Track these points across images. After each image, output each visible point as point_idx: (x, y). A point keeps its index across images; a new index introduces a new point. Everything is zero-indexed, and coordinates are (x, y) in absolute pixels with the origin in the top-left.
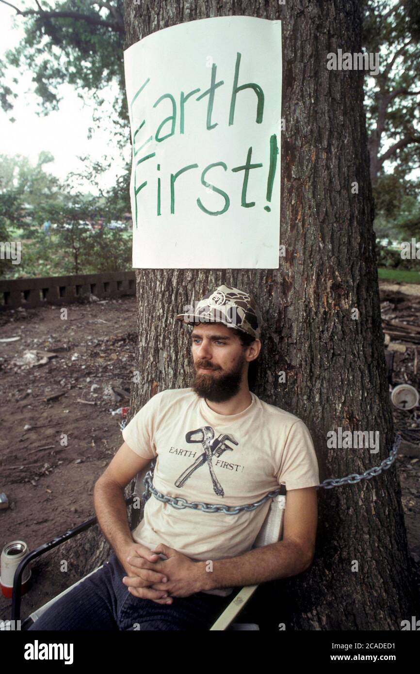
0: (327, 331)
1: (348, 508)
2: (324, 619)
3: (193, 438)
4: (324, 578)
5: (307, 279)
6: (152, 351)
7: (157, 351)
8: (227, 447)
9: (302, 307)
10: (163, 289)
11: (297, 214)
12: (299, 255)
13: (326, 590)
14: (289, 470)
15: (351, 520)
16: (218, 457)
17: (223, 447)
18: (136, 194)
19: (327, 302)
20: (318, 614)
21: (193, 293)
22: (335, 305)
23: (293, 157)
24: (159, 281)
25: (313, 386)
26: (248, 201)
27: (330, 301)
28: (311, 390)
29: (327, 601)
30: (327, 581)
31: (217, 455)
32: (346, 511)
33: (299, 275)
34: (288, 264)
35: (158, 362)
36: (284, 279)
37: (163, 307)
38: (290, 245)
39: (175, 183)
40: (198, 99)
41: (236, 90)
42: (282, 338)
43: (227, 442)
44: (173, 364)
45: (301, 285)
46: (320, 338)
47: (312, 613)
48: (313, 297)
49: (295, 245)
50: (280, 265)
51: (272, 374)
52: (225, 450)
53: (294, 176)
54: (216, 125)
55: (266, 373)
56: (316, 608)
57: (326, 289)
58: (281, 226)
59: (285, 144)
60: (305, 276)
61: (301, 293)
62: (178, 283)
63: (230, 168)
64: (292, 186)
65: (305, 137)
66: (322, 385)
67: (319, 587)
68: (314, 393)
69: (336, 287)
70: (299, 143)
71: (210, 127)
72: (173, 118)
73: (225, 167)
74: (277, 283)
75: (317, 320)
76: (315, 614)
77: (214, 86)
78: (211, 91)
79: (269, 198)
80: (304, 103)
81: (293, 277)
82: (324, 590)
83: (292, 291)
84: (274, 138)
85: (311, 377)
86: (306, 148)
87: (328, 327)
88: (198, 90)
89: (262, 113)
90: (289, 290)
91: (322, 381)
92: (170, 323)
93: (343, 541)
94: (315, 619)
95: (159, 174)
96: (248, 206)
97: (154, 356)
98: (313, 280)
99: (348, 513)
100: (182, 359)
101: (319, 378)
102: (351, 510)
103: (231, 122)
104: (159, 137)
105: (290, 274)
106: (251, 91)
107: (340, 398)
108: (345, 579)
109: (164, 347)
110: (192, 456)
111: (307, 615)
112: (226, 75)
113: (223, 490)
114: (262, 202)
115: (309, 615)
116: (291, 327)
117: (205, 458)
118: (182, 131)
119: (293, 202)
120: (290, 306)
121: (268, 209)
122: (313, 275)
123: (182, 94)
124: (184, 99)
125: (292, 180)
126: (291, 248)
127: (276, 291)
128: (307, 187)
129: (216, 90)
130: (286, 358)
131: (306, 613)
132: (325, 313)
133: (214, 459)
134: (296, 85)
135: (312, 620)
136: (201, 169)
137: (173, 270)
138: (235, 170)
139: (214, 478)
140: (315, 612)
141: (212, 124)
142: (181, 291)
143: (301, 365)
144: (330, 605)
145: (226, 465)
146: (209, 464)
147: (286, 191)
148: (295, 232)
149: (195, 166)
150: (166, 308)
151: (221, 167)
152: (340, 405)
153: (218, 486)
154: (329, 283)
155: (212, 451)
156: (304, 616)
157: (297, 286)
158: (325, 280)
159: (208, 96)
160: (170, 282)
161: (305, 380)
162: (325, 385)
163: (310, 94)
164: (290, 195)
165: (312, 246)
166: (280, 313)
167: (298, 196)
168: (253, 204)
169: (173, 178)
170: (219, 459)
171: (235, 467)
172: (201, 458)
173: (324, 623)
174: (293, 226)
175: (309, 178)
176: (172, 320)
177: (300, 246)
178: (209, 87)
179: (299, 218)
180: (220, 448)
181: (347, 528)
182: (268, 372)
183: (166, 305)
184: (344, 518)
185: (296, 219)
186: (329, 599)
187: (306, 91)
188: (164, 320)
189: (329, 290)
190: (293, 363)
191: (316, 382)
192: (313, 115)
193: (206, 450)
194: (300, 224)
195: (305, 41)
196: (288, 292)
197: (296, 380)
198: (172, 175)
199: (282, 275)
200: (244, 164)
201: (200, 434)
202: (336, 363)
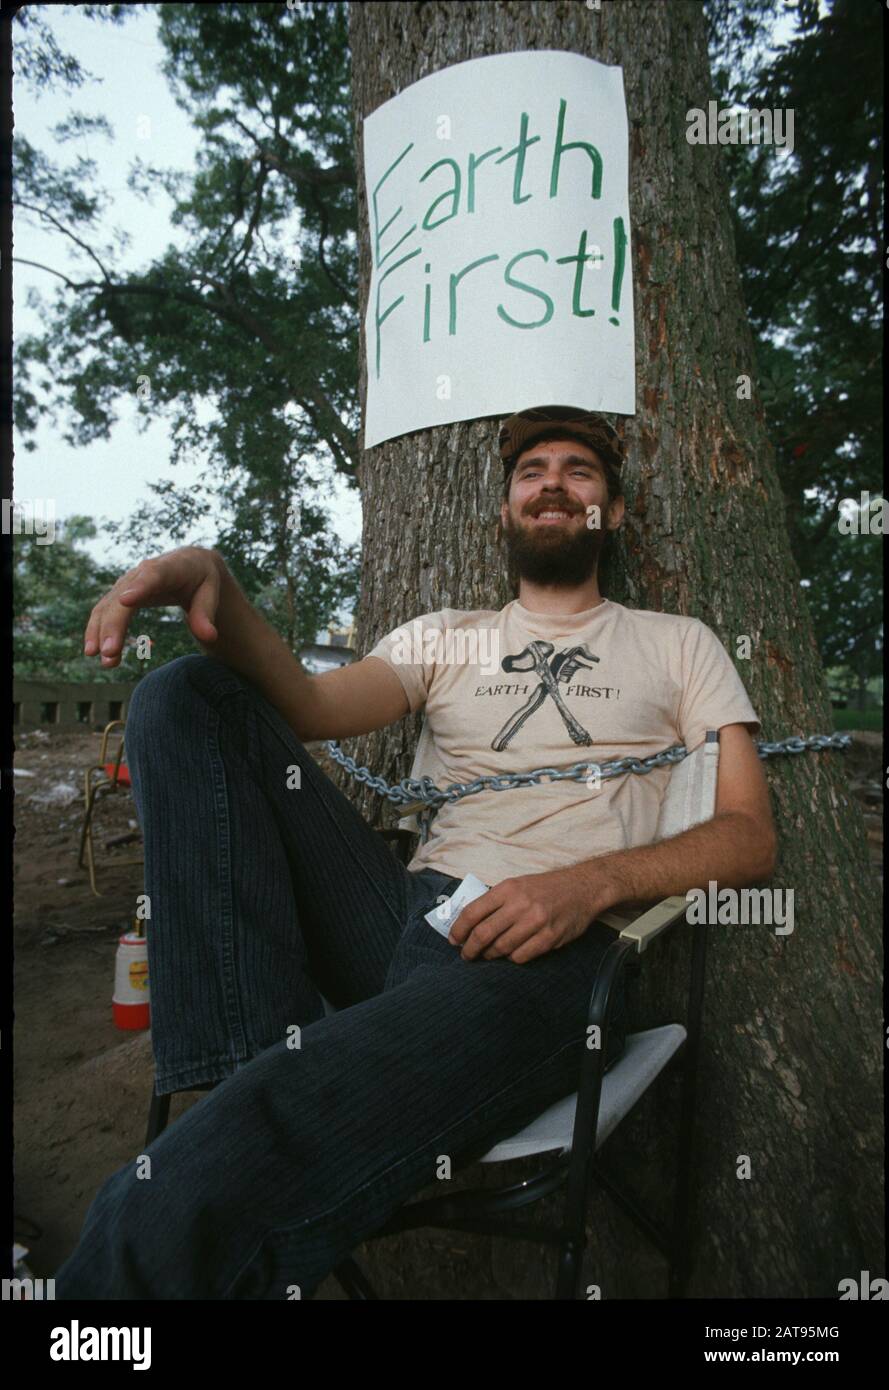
0: (723, 514)
1: (795, 817)
2: (780, 1030)
3: (516, 664)
4: (769, 950)
5: (683, 431)
6: (408, 571)
7: (415, 570)
8: (580, 665)
9: (679, 475)
10: (431, 460)
11: (658, 335)
12: (669, 396)
13: (776, 974)
14: (700, 699)
15: (802, 840)
16: (568, 681)
17: (573, 664)
18: (379, 323)
19: (718, 470)
20: (766, 1022)
21: (489, 459)
22: (730, 477)
23: (649, 253)
24: (423, 451)
25: (711, 600)
26: (583, 308)
27: (722, 469)
28: (706, 607)
29: (779, 995)
30: (775, 955)
31: (565, 678)
32: (793, 821)
33: (669, 426)
34: (649, 411)
35: (418, 591)
36: (644, 434)
37: (430, 492)
38: (650, 381)
39: (457, 288)
40: (499, 162)
41: (560, 149)
42: (647, 527)
43: (579, 658)
44: (450, 585)
45: (674, 442)
46: (713, 525)
47: (754, 1024)
48: (694, 458)
49: (659, 380)
50: (637, 411)
51: (635, 584)
52: (576, 668)
53: (651, 279)
54: (529, 196)
55: (624, 582)
56: (761, 1010)
57: (713, 449)
58: (636, 351)
59: (635, 233)
60: (679, 426)
61: (673, 453)
62: (460, 446)
63: (552, 258)
64: (649, 295)
65: (665, 225)
66: (723, 600)
67: (762, 969)
68: (712, 612)
69: (728, 450)
70: (655, 235)
71: (518, 200)
72: (456, 192)
73: (545, 257)
74: (633, 438)
75: (704, 494)
76: (760, 1024)
77: (525, 143)
78: (521, 151)
79: (616, 305)
80: (661, 180)
81: (659, 430)
82: (772, 975)
83: (659, 451)
84: (619, 223)
85: (705, 587)
86: (667, 242)
87: (722, 509)
88: (499, 149)
89: (600, 186)
90: (654, 451)
91: (724, 593)
92: (445, 514)
93: (793, 879)
94: (762, 1034)
95: (428, 279)
96: (583, 314)
97: (410, 580)
98: (692, 433)
99: (795, 826)
100: (468, 571)
101: (718, 589)
102: (799, 821)
103: (553, 192)
104: (429, 223)
105: (654, 425)
106: (582, 151)
107: (756, 623)
108: (806, 953)
109: (432, 559)
110: (521, 692)
111: (746, 1030)
112: (544, 127)
113: (587, 734)
114: (605, 310)
115: (749, 1027)
116: (661, 509)
117: (545, 689)
118: (471, 208)
119: (652, 317)
120: (657, 475)
121: (615, 321)
122: (691, 426)
123: (472, 156)
124: (473, 164)
125: (649, 286)
126: (653, 386)
127: (633, 450)
128: (673, 296)
129: (529, 149)
130: (657, 559)
131: (742, 1022)
132: (717, 486)
133: (562, 687)
134: (650, 156)
135: (757, 1036)
136: (504, 262)
137: (450, 426)
138: (561, 261)
139: (568, 717)
140: (759, 1021)
141: (523, 195)
142: (466, 456)
143: (685, 568)
144: (786, 1002)
145: (585, 691)
146: (553, 697)
147: (640, 299)
148: (657, 361)
149: (495, 257)
150: (435, 494)
151: (539, 258)
152: (758, 634)
153: (578, 728)
154: (718, 442)
155: (555, 675)
156: (738, 1030)
157: (665, 443)
158: (710, 436)
159: (515, 157)
160: (444, 446)
161: (694, 591)
162: (728, 600)
163: (668, 168)
164: (648, 306)
165: (687, 383)
166: (641, 486)
167: (659, 310)
168: (591, 313)
169: (454, 280)
170: (570, 684)
171: (604, 693)
172: (539, 691)
173: (782, 1039)
174: (654, 353)
175: (676, 282)
176: (448, 509)
177: (666, 384)
178: (517, 143)
179: (662, 341)
180: (567, 665)
181: (797, 855)
182: (629, 580)
183: (436, 488)
184: (789, 835)
185: (658, 342)
186: (784, 990)
187: (662, 164)
188: (431, 514)
189: (717, 452)
190: (670, 567)
191: (713, 593)
192: (674, 200)
193: (546, 678)
194: (665, 350)
195: (658, 98)
196: (653, 453)
197: (677, 593)
198: (452, 277)
199: (640, 425)
200: (577, 254)
201: (529, 657)
202: (742, 566)
